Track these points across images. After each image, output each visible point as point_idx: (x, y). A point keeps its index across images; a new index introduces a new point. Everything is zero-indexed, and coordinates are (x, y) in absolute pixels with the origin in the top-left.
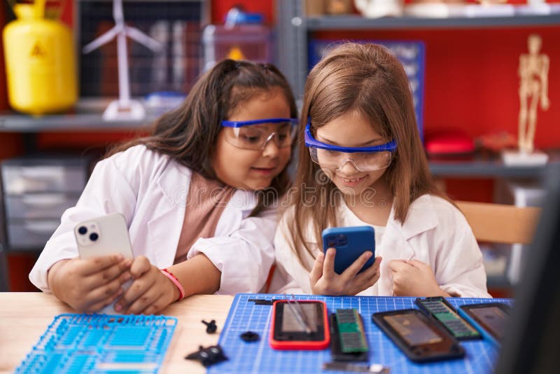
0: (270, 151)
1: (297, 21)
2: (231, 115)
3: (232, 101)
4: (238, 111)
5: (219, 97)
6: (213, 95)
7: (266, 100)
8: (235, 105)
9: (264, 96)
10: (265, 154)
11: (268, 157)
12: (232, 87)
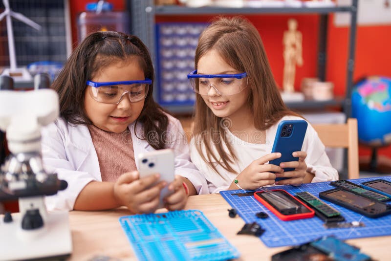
0: (124, 104)
1: (149, 9)
2: (94, 77)
3: (94, 66)
4: (98, 74)
5: (86, 62)
6: (82, 60)
7: (121, 67)
8: (97, 69)
9: (120, 64)
10: (119, 107)
11: (121, 109)
12: (96, 55)
